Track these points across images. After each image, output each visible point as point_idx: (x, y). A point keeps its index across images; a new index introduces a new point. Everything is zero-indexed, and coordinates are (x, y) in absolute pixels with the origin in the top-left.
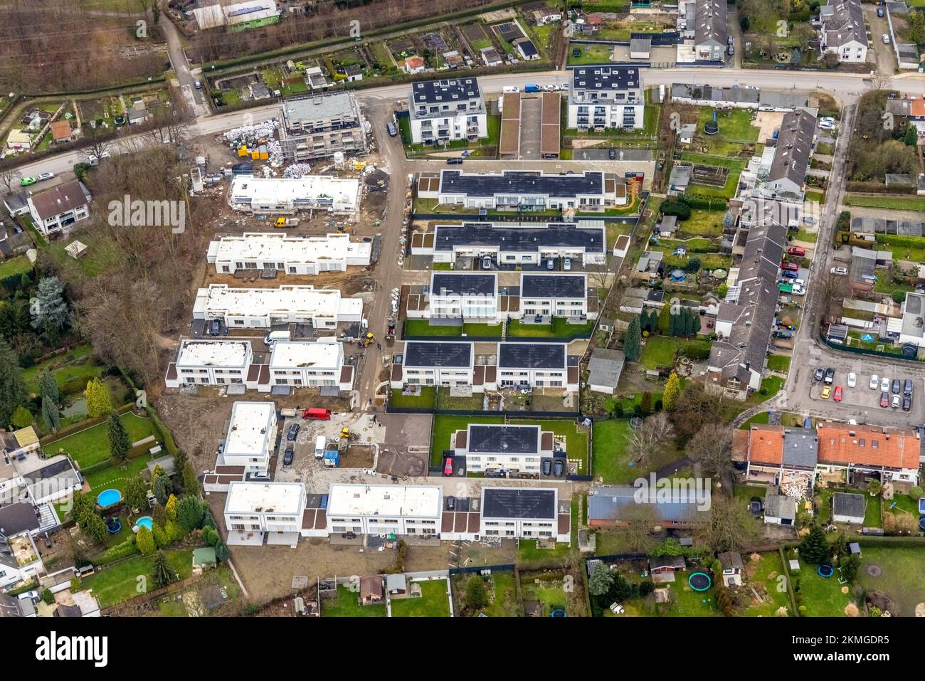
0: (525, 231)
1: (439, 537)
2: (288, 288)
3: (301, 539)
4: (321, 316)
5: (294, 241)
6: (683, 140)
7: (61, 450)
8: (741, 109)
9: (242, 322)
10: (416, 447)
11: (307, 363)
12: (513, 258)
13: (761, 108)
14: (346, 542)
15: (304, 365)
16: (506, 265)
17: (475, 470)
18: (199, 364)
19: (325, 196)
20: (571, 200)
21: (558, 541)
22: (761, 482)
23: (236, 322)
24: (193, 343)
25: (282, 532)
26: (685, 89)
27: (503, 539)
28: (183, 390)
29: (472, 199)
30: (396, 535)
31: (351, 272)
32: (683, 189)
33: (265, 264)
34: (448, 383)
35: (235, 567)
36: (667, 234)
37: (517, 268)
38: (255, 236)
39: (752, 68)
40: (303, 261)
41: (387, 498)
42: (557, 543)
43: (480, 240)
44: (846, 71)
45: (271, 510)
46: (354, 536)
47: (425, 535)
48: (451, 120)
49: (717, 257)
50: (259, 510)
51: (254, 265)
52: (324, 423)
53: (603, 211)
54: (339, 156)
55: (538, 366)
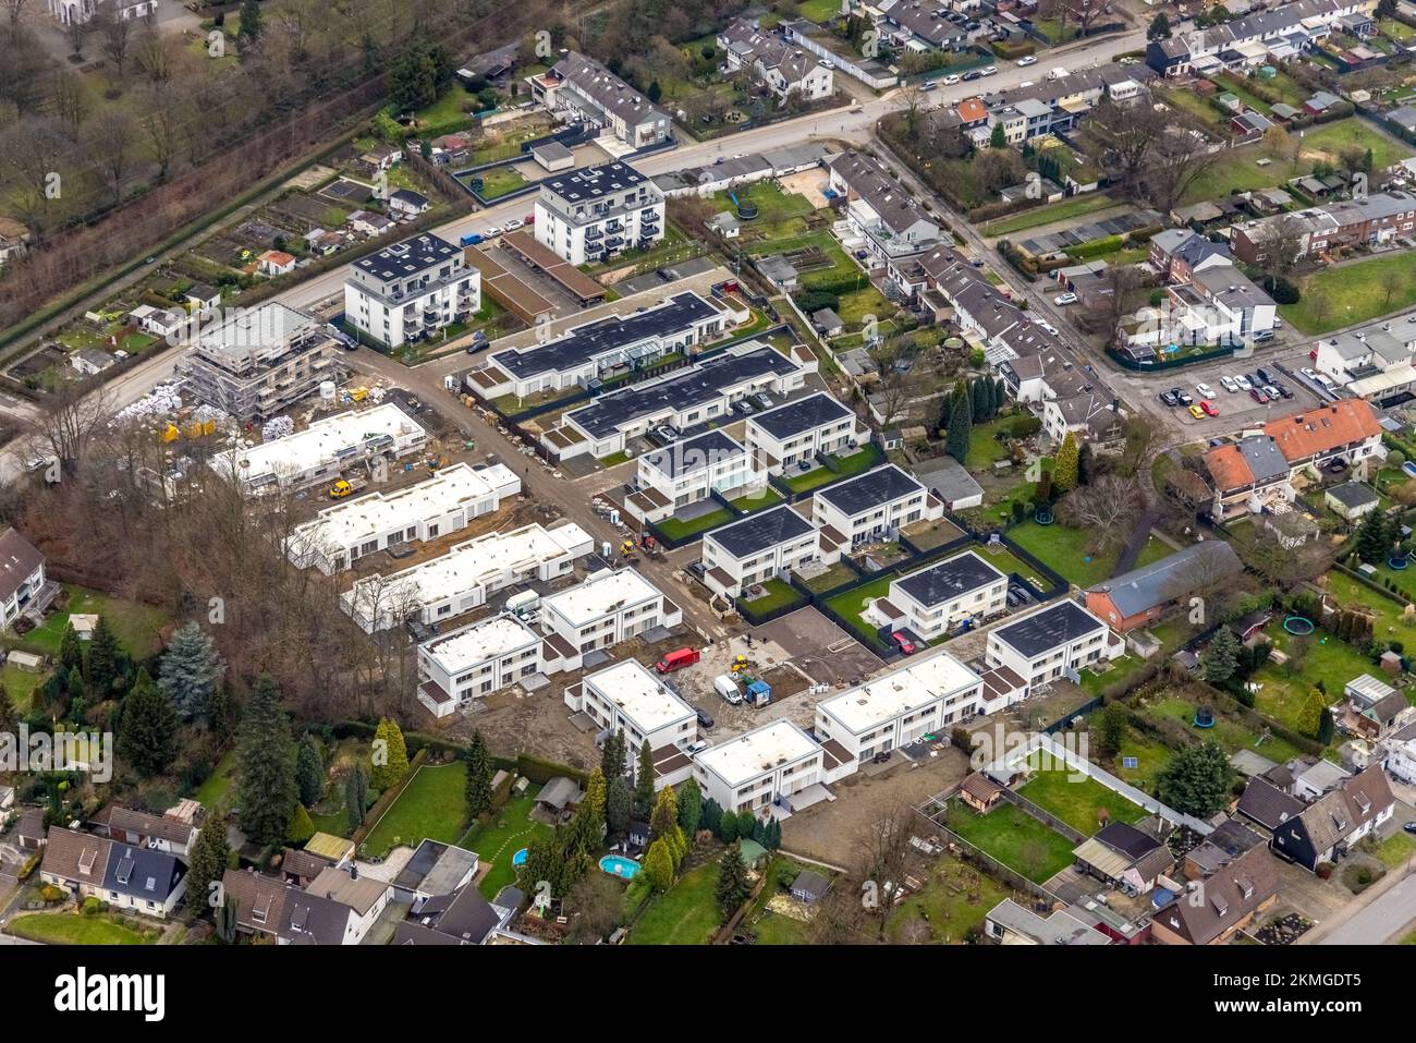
0: (681, 381)
1: (982, 712)
2: (465, 547)
3: (832, 788)
4: (549, 559)
5: (401, 497)
6: (729, 235)
7: (397, 839)
8: (753, 183)
9: (447, 609)
10: (835, 644)
11: (614, 603)
12: (696, 415)
13: (780, 173)
14: (883, 767)
15: (613, 608)
16: (690, 429)
17: (934, 635)
18: (477, 661)
19: (372, 435)
20: (688, 333)
21: (1111, 658)
22: (1240, 516)
23: (440, 611)
24: (438, 643)
25: (800, 791)
26: (672, 180)
27: (1051, 683)
28: (464, 712)
29: (566, 373)
30: (932, 734)
31: (507, 508)
32: (794, 282)
33: (391, 538)
34: (789, 567)
35: (790, 851)
36: (837, 330)
37: (712, 425)
38: (339, 510)
39: (713, 137)
40: (443, 512)
41: (899, 689)
42: (1111, 662)
43: (638, 409)
44: (820, 110)
45: (782, 761)
46: (888, 756)
47: (967, 717)
48: (438, 294)
49: (919, 334)
50: (768, 767)
51: (374, 544)
52: (696, 667)
53: (731, 336)
54: (327, 387)
55: (890, 498)
